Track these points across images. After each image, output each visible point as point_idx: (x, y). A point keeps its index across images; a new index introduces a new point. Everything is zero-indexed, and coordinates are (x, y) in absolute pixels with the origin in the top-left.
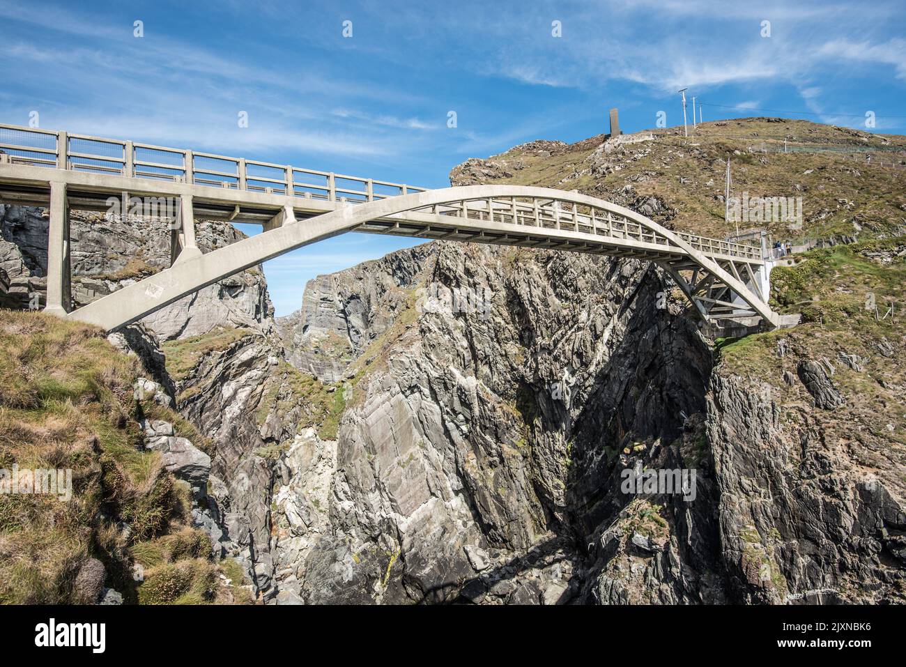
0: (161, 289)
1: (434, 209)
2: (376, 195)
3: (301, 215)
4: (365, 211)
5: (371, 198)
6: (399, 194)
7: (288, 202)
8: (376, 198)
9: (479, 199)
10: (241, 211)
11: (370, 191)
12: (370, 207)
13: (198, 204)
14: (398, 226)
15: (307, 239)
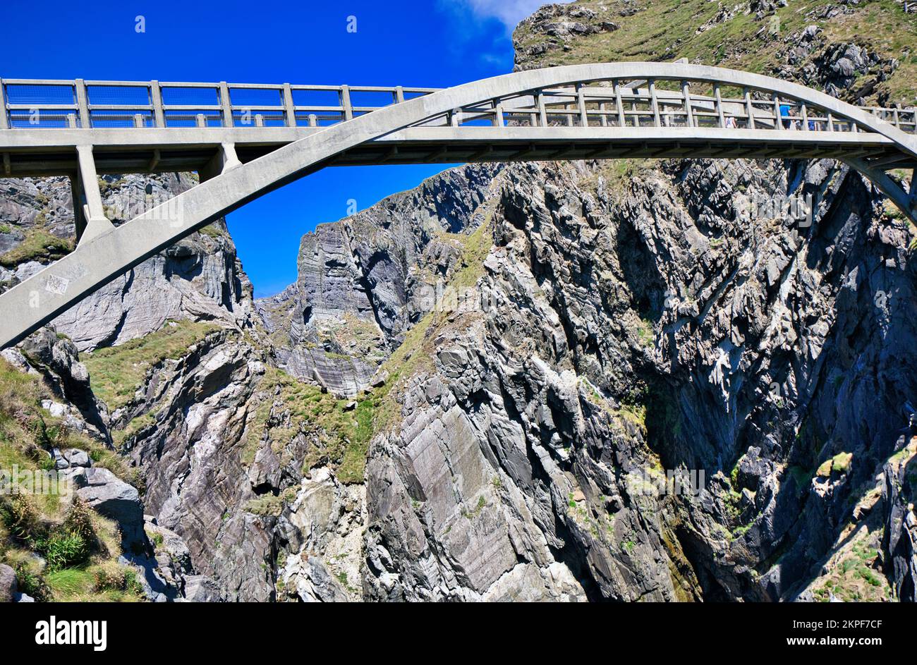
0: (66, 281)
1: (449, 120)
2: (356, 109)
3: (247, 152)
4: (341, 135)
5: (349, 115)
6: (391, 103)
7: (226, 137)
8: (356, 114)
9: (522, 94)
10: (162, 157)
11: (346, 105)
12: (348, 129)
13: (100, 154)
14: (396, 151)
15: (258, 187)
